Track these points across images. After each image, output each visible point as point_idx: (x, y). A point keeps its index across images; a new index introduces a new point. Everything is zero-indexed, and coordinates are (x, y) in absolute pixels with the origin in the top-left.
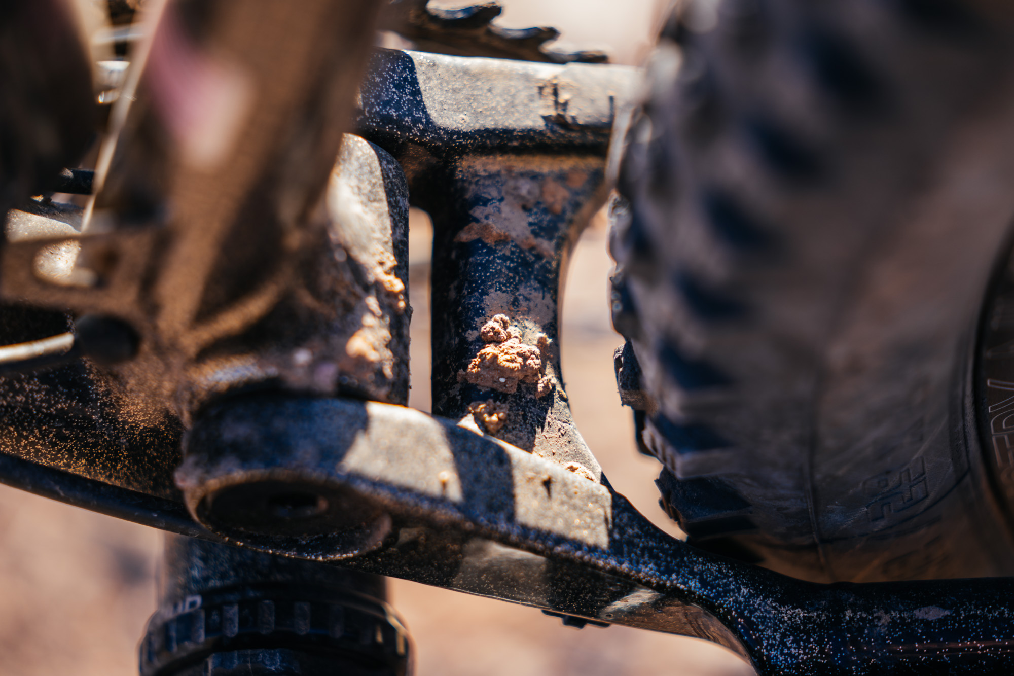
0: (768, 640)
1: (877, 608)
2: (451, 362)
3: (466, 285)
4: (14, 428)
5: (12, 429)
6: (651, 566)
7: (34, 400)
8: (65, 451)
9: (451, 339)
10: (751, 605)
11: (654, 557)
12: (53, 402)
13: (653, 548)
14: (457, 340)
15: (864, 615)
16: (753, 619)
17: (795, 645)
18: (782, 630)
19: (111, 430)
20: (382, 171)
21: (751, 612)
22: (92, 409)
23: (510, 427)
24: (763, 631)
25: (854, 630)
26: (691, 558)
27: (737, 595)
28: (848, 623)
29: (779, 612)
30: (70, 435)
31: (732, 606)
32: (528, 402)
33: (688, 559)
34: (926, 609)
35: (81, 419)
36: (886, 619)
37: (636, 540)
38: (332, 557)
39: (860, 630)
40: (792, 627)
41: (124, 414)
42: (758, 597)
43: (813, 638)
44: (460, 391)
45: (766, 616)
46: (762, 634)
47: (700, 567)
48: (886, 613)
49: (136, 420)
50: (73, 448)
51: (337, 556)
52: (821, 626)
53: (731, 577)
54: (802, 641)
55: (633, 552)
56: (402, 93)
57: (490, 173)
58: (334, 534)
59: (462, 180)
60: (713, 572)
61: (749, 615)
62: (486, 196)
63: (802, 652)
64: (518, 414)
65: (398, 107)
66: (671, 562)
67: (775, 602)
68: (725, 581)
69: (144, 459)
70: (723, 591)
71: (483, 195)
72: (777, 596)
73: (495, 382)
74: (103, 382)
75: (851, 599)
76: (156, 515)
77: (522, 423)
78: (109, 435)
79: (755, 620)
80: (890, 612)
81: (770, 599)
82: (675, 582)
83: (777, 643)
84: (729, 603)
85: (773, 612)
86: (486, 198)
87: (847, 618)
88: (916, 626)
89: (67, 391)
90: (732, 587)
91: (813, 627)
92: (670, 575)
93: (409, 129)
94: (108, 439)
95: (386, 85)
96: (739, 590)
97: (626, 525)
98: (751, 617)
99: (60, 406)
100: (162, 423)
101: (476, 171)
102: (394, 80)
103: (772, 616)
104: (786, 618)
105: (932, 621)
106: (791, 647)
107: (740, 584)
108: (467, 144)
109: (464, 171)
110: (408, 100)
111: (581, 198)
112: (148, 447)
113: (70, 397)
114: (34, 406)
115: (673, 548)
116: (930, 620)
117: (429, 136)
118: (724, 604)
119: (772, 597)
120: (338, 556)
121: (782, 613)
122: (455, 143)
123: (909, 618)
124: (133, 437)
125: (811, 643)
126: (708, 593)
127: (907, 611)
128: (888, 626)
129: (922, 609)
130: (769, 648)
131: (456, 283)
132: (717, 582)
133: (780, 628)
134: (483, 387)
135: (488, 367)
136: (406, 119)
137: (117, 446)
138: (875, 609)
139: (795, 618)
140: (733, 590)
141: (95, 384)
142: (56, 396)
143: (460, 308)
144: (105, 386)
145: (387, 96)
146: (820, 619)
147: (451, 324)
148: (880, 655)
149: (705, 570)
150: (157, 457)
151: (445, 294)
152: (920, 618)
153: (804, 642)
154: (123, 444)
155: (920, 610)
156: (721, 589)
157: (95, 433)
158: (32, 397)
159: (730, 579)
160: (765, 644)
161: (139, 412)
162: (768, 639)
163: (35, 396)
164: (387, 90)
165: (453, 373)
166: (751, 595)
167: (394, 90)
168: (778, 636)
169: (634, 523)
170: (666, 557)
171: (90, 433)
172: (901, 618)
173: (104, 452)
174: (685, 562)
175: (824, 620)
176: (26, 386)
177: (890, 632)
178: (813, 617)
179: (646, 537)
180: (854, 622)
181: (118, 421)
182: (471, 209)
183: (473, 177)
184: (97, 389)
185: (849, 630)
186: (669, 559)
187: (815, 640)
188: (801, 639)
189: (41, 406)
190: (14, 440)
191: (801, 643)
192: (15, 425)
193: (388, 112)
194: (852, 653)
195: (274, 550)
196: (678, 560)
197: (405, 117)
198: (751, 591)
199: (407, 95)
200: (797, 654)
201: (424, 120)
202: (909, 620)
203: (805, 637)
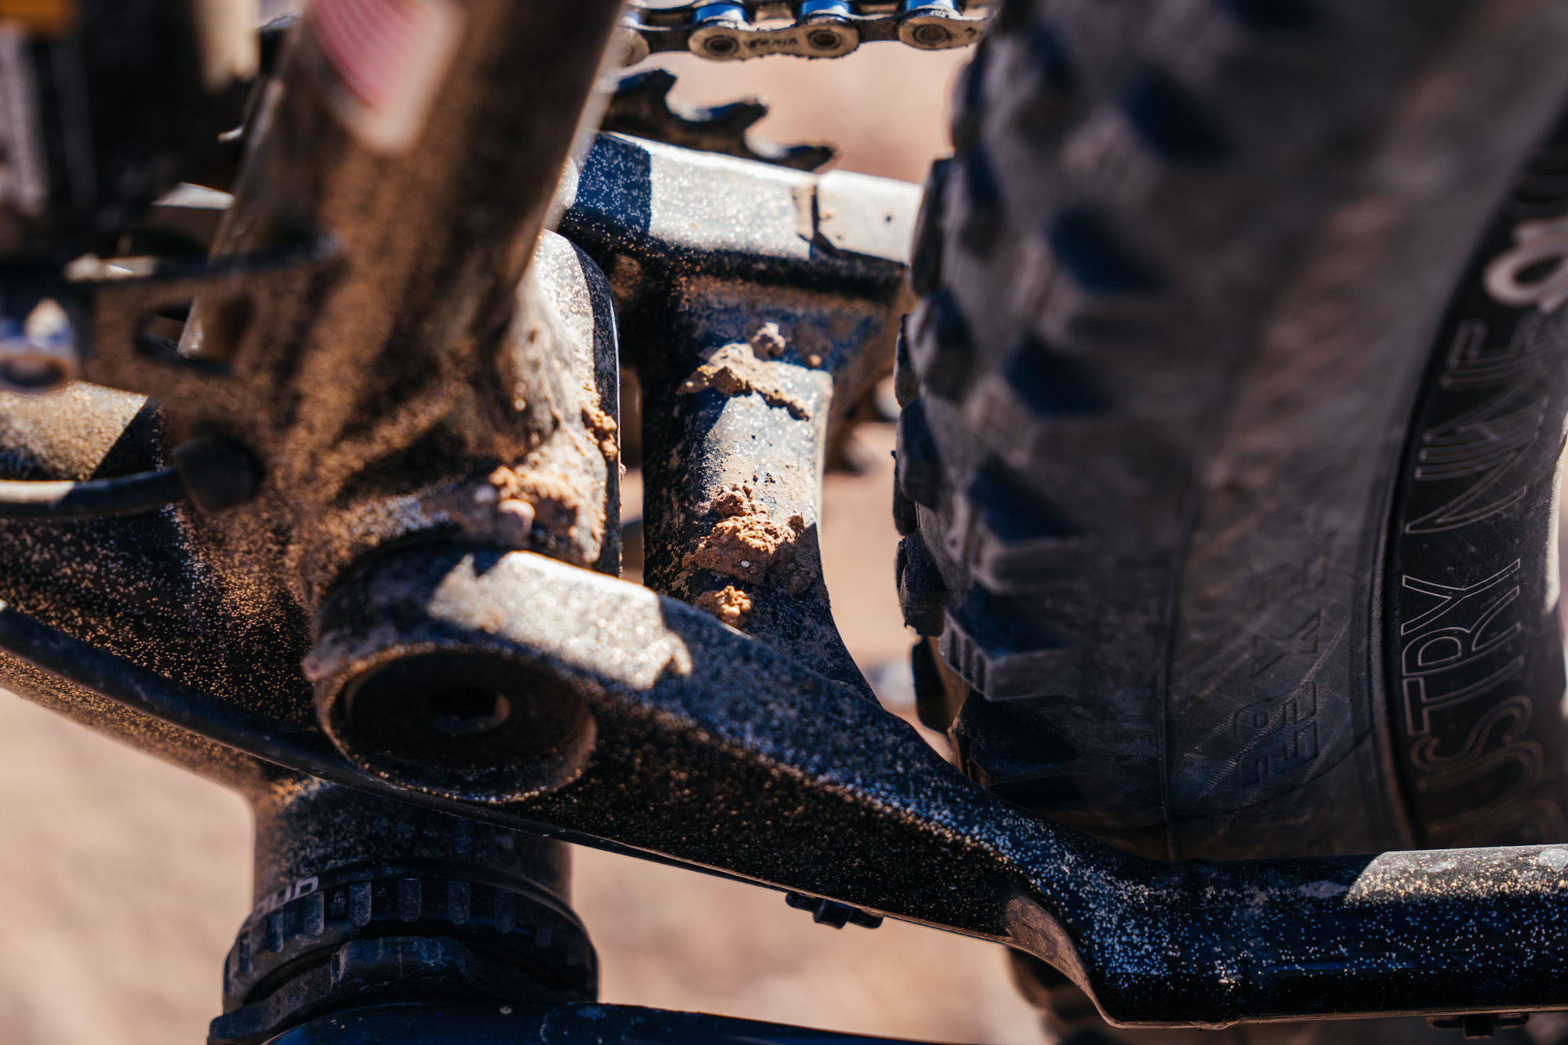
0: (1102, 924)
1: (1248, 884)
2: (673, 547)
3: (695, 446)
4: (79, 612)
5: (76, 613)
6: (945, 812)
7: (109, 571)
8: (144, 655)
9: (673, 517)
10: (1078, 877)
11: (949, 802)
12: (133, 577)
13: (948, 790)
14: (682, 516)
15: (1232, 893)
16: (1081, 894)
17: (1137, 932)
18: (1120, 911)
19: (207, 627)
20: (586, 278)
21: (1078, 885)
22: (184, 594)
23: (755, 626)
24: (1094, 910)
25: (1217, 911)
26: (999, 808)
27: (1059, 862)
28: (1209, 902)
29: (1117, 888)
30: (152, 630)
31: (1054, 876)
32: (779, 598)
33: (995, 810)
34: (1316, 884)
35: (168, 607)
36: (1261, 898)
37: (926, 778)
38: (509, 797)
39: (1227, 912)
40: (1133, 907)
41: (227, 603)
42: (1088, 868)
43: (1162, 923)
44: (686, 580)
45: (1098, 892)
46: (1093, 914)
47: (1011, 822)
48: (1262, 889)
49: (242, 615)
50: (154, 650)
51: (517, 795)
52: (1172, 907)
53: (1051, 838)
54: (1148, 926)
55: (922, 792)
56: (613, 183)
57: (726, 306)
58: (512, 767)
59: (690, 314)
60: (1027, 830)
61: (1075, 889)
62: (722, 334)
63: (1147, 941)
64: (766, 611)
65: (608, 200)
66: (973, 810)
67: (1110, 875)
68: (1044, 842)
69: (248, 677)
70: (1041, 856)
71: (717, 333)
72: (1113, 869)
73: (736, 566)
74: (200, 554)
75: (1214, 874)
76: (268, 739)
77: (771, 623)
78: (205, 636)
79: (1084, 896)
80: (1267, 889)
81: (1104, 871)
82: (977, 838)
83: (1114, 927)
84: (1050, 872)
85: (1108, 887)
86: (721, 337)
87: (1209, 896)
88: (1303, 907)
89: (152, 563)
90: (1053, 851)
91: (1162, 909)
92: (971, 828)
93: (623, 231)
94: (202, 641)
95: (592, 172)
96: (1063, 856)
97: (913, 757)
98: (1078, 891)
99: (141, 584)
100: (278, 619)
101: (707, 302)
102: (603, 167)
103: (1106, 892)
104: (1126, 898)
105: (1323, 900)
106: (1132, 934)
107: (1063, 849)
108: (698, 259)
109: (692, 299)
110: (621, 193)
111: (847, 353)
112: (254, 660)
113: (156, 573)
114: (108, 581)
115: (974, 793)
116: (1321, 898)
117: (649, 243)
118: (1042, 872)
119: (1106, 869)
120: (518, 797)
121: (1120, 889)
122: (683, 256)
123: (1292, 896)
124: (235, 642)
125: (1160, 929)
126: (1021, 856)
127: (1289, 887)
128: (1264, 907)
129: (1310, 884)
130: (1102, 933)
131: (680, 446)
132: (1033, 842)
133: (1117, 908)
134: (719, 572)
135: (726, 545)
136: (619, 217)
137: (214, 653)
138: (1246, 886)
139: (1138, 896)
140: (1054, 855)
141: (190, 557)
142: (137, 569)
143: (686, 476)
144: (204, 561)
145: (594, 185)
146: (1171, 898)
147: (673, 499)
148: (1252, 945)
149: (1018, 826)
150: (266, 677)
151: (664, 463)
152: (1308, 895)
153: (1150, 927)
154: (222, 650)
155: (1307, 886)
156: (1038, 853)
157: (185, 630)
158: (106, 566)
159: (1051, 841)
160: (1097, 928)
161: (247, 600)
162: (1101, 922)
163: (110, 566)
164: (594, 178)
165: (677, 560)
166: (1078, 865)
167: (603, 179)
168: (1115, 920)
169: (923, 756)
170: (966, 803)
171: (179, 628)
172: (1281, 896)
173: (195, 662)
174: (991, 813)
175: (1176, 900)
176: (99, 549)
177: (1266, 914)
178: (1162, 896)
179: (939, 775)
180: (1218, 901)
181: (217, 616)
182: (700, 350)
183: (703, 310)
184: (192, 566)
185: (1211, 912)
186: (970, 807)
187: (1164, 925)
188: (1146, 924)
189: (116, 583)
190: (77, 631)
191: (1146, 929)
192: (80, 607)
193: (594, 205)
194: (1216, 944)
195: (430, 787)
196: (981, 809)
197: (617, 214)
198: (1079, 859)
199: (619, 188)
200: (1140, 944)
201: (642, 221)
202: (1293, 899)
203: (1151, 921)
